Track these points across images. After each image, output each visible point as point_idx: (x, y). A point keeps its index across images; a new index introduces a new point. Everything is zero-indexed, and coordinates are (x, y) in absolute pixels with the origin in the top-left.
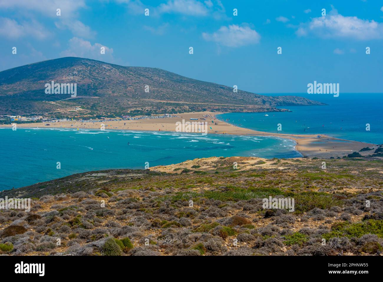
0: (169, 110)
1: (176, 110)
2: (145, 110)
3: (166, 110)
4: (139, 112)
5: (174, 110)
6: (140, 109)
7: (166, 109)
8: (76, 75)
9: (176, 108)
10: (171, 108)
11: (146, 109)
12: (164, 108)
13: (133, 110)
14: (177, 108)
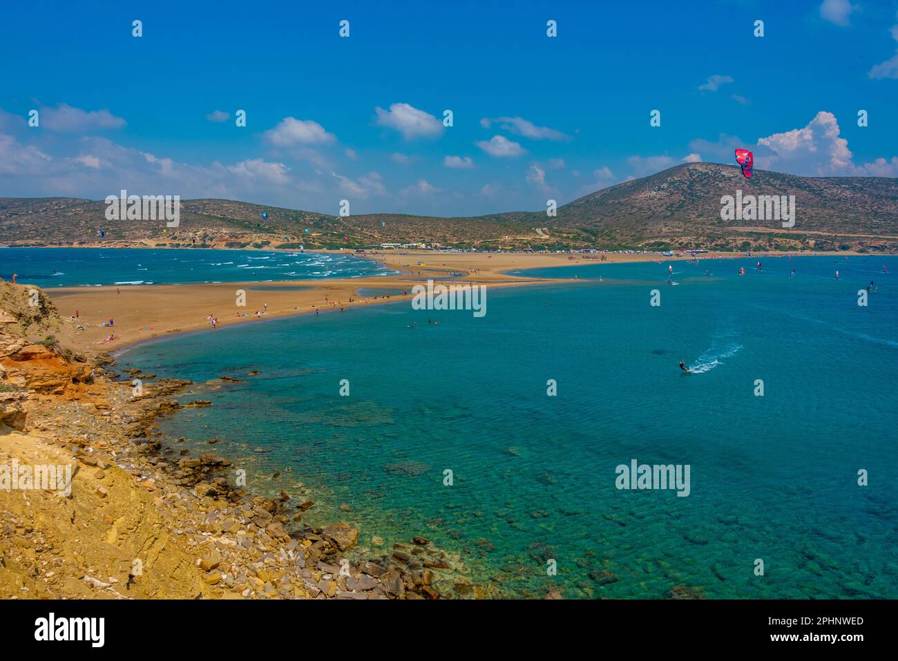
0: (734, 244)
1: (753, 244)
2: (677, 242)
3: (728, 243)
4: (663, 246)
5: (749, 244)
6: (667, 241)
7: (730, 241)
8: (663, 189)
9: (755, 240)
10: (744, 241)
11: (681, 241)
12: (725, 239)
13: (652, 241)
14: (760, 241)
